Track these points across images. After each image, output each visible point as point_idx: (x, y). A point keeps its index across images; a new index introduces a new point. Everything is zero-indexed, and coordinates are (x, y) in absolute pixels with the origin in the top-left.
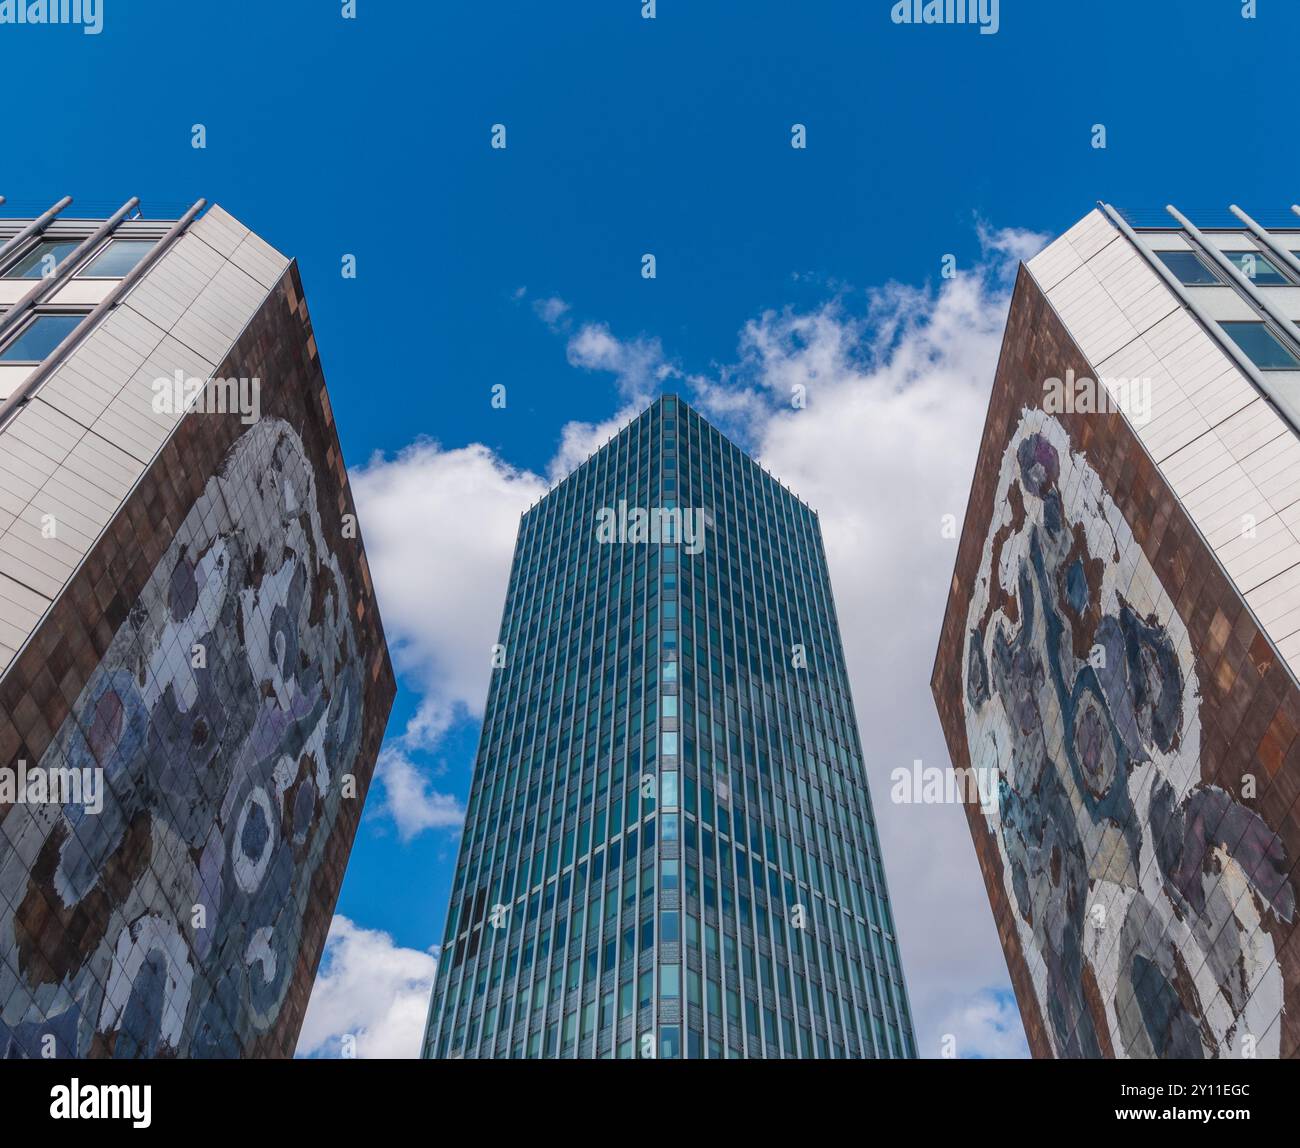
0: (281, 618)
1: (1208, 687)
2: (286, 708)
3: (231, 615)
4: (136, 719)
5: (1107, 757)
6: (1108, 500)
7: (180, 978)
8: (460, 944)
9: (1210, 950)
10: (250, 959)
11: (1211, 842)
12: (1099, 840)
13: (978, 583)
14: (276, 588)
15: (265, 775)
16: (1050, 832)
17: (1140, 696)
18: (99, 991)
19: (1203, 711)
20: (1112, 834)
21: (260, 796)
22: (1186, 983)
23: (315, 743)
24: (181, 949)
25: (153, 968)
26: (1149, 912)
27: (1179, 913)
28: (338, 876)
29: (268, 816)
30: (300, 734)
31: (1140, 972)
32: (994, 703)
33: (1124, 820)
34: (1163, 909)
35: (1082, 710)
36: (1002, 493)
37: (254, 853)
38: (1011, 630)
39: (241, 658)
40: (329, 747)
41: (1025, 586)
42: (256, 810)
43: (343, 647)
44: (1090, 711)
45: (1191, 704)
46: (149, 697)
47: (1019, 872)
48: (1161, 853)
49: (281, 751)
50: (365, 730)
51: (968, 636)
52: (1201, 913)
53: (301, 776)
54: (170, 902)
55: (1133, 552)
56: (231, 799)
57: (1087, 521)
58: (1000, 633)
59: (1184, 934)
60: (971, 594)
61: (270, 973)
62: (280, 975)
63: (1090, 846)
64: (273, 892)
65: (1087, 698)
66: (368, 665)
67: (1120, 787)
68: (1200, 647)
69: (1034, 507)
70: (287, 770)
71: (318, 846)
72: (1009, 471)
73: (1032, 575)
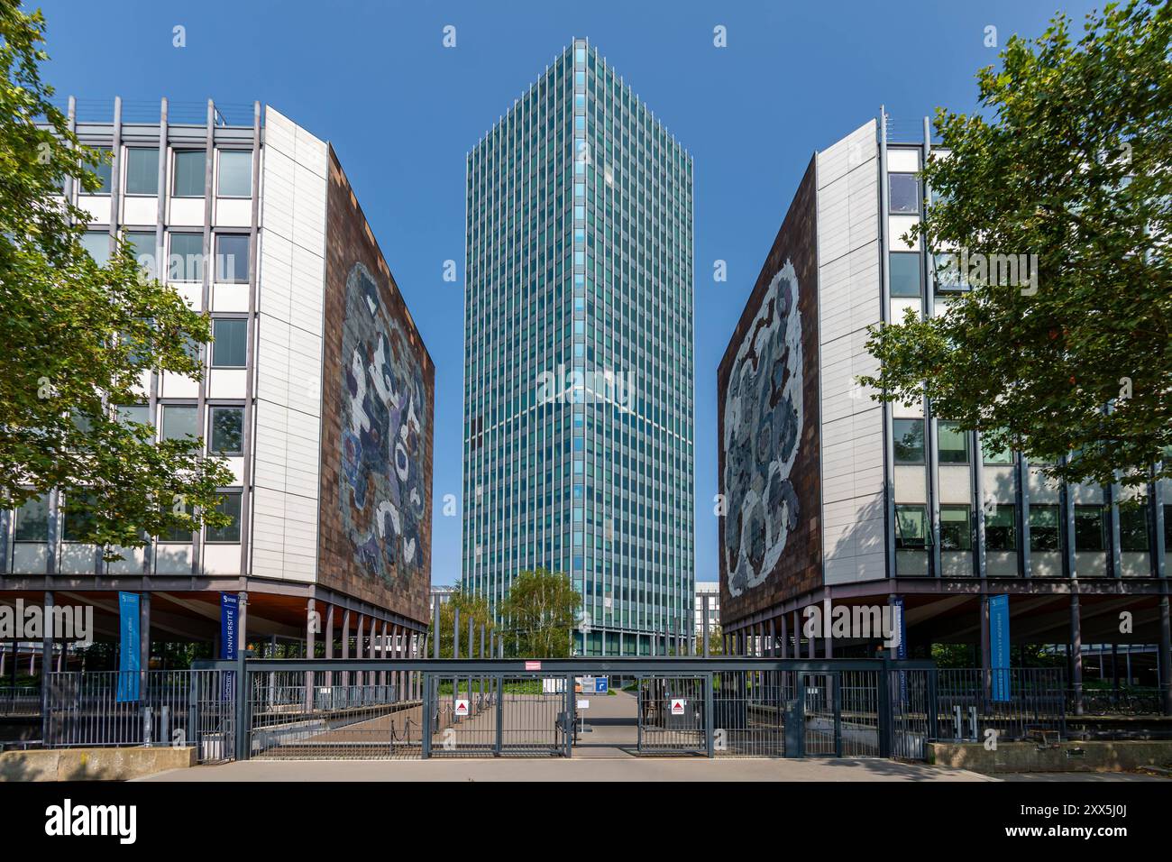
0: (386, 369)
1: (801, 450)
2: (397, 407)
3: (369, 382)
4: (357, 443)
5: (767, 451)
6: (800, 346)
7: (395, 515)
8: (473, 441)
9: (773, 526)
10: (412, 500)
11: (783, 498)
12: (756, 476)
13: (746, 339)
14: (379, 357)
15: (398, 438)
16: (743, 463)
17: (782, 437)
18: (377, 528)
19: (797, 456)
20: (760, 478)
21: (399, 446)
22: (764, 532)
23: (411, 415)
24: (393, 507)
25: (388, 516)
26: (762, 507)
27: (769, 513)
28: (431, 459)
29: (404, 451)
30: (405, 414)
31: (754, 523)
32: (738, 399)
33: (765, 476)
34: (766, 509)
35: (765, 428)
36: (766, 300)
37: (403, 467)
38: (753, 373)
39: (377, 397)
40: (416, 412)
41: (763, 357)
42: (400, 451)
43: (410, 364)
44: (767, 430)
45: (795, 452)
46: (357, 434)
47: (730, 471)
48: (771, 492)
49: (401, 425)
50: (427, 395)
51: (736, 362)
52: (774, 516)
53: (410, 430)
54: (386, 495)
55: (800, 378)
56: (390, 452)
57: (791, 348)
58: (748, 371)
59: (768, 518)
60: (742, 341)
61: (419, 503)
62: (422, 502)
63: (753, 477)
64: (412, 476)
65: (767, 424)
66: (421, 365)
67: (767, 464)
68: (804, 434)
69: (776, 323)
70: (405, 431)
71: (422, 452)
72: (772, 292)
73: (766, 354)
